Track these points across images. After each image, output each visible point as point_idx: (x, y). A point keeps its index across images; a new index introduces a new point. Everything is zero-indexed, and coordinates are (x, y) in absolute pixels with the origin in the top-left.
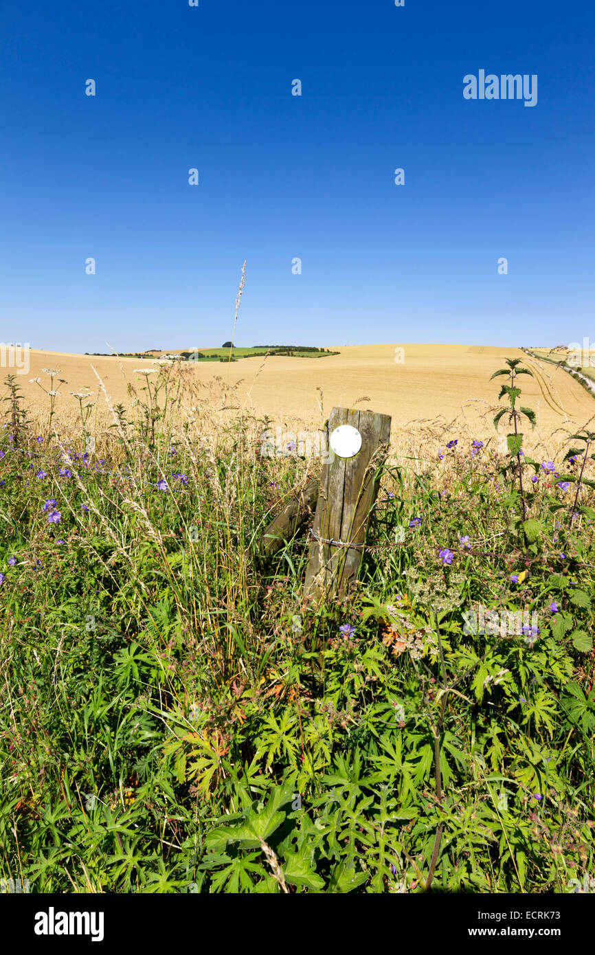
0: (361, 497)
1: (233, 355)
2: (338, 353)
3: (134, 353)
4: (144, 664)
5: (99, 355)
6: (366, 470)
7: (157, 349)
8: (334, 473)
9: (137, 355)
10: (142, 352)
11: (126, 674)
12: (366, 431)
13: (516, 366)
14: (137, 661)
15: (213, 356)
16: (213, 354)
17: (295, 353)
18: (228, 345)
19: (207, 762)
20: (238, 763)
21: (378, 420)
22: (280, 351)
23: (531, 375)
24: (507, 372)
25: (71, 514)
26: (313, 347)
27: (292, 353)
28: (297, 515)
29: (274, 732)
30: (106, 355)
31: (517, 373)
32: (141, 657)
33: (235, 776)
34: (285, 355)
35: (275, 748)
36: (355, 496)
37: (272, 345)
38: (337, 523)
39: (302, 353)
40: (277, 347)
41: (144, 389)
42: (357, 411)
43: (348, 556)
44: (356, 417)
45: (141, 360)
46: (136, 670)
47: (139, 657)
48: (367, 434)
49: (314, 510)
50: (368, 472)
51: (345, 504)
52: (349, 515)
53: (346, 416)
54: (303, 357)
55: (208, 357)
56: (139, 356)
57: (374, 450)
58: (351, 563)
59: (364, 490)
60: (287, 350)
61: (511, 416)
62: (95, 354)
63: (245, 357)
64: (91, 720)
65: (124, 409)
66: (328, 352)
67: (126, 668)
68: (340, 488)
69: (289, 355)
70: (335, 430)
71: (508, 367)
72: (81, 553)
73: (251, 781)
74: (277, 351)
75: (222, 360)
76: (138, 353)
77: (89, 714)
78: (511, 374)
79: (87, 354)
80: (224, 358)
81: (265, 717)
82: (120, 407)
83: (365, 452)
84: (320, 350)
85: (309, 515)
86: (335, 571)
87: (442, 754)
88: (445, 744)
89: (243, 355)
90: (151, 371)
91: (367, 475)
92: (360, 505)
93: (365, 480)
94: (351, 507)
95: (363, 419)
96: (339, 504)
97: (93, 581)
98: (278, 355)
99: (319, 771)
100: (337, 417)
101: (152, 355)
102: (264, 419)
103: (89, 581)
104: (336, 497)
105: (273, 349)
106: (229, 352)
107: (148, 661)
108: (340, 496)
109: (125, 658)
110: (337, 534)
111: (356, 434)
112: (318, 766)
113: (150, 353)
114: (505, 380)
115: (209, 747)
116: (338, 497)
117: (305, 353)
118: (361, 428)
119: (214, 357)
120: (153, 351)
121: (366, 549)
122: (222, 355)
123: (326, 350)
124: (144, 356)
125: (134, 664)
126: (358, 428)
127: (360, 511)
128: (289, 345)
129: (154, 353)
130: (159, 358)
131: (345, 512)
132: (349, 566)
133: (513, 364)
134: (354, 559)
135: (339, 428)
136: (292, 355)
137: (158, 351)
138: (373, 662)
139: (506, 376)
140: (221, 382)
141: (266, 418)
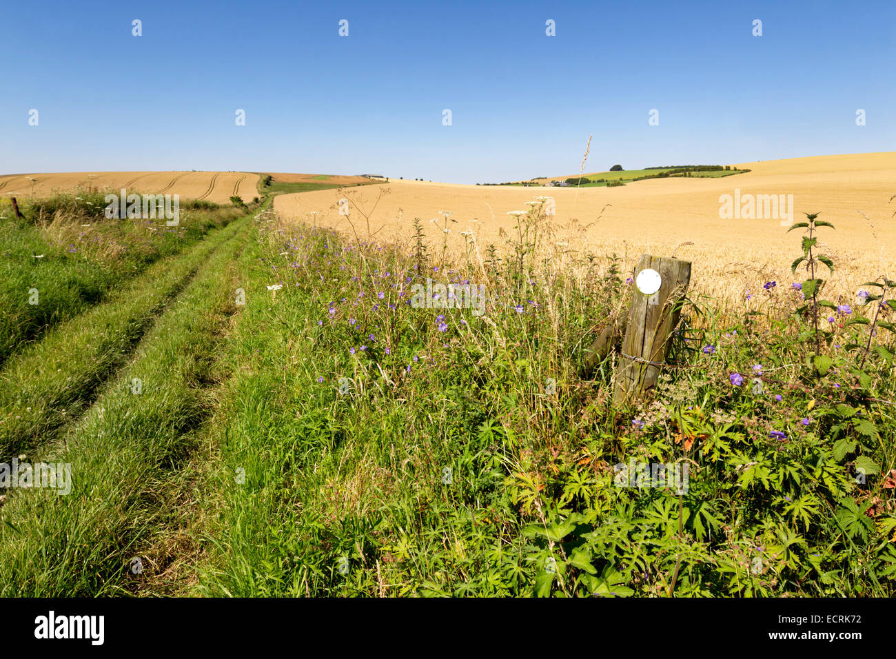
0: (660, 325)
1: (621, 179)
2: (748, 171)
3: (520, 182)
4: (497, 433)
5: (488, 185)
6: (665, 304)
7: (542, 177)
8: (638, 306)
9: (523, 183)
10: (528, 180)
11: (486, 438)
12: (665, 274)
13: (815, 220)
14: (493, 431)
15: (599, 181)
16: (600, 178)
17: (693, 173)
18: (617, 168)
19: (531, 493)
20: (551, 498)
21: (676, 266)
22: (675, 172)
23: (833, 227)
24: (806, 225)
25: (455, 328)
26: (715, 165)
27: (689, 174)
28: (611, 337)
29: (576, 482)
30: (494, 185)
31: (816, 225)
32: (496, 428)
33: (549, 507)
34: (681, 176)
35: (576, 491)
36: (655, 325)
37: (666, 166)
38: (639, 345)
39: (701, 173)
40: (672, 167)
41: (516, 227)
42: (658, 259)
43: (648, 371)
44: (658, 263)
45: (527, 188)
46: (492, 436)
47: (494, 428)
48: (667, 277)
49: (624, 333)
50: (667, 306)
51: (647, 330)
52: (649, 338)
53: (650, 262)
54: (702, 177)
55: (594, 182)
56: (525, 184)
57: (672, 289)
58: (650, 376)
59: (662, 320)
60: (683, 171)
61: (808, 265)
62: (485, 185)
63: (635, 180)
64: (462, 465)
65: (495, 248)
66: (735, 169)
67: (485, 434)
68: (642, 317)
69: (685, 176)
70: (641, 273)
71: (807, 221)
72: (460, 354)
73: (560, 511)
74: (671, 172)
75: (608, 185)
76: (524, 181)
77: (462, 462)
78: (810, 226)
79: (478, 184)
80: (611, 183)
81: (571, 473)
82: (492, 247)
83: (664, 290)
84: (724, 168)
85: (620, 338)
86: (636, 381)
87: (698, 516)
88: (702, 510)
89: (633, 178)
90: (522, 212)
91: (665, 309)
92: (659, 332)
93: (663, 312)
94: (651, 333)
95: (663, 264)
96: (641, 330)
97: (468, 376)
98: (672, 176)
99: (606, 512)
100: (643, 263)
101: (537, 183)
102: (612, 257)
103: (465, 376)
104: (639, 324)
105: (669, 170)
106: (616, 176)
107: (500, 432)
108: (642, 324)
109: (486, 428)
110: (640, 353)
111: (657, 276)
112: (605, 508)
113: (536, 181)
114: (803, 232)
115: (532, 483)
116: (641, 325)
117: (706, 173)
118: (661, 271)
119: (601, 182)
120: (539, 179)
121: (664, 366)
122: (608, 179)
123: (732, 168)
124: (530, 184)
125: (491, 433)
126: (659, 272)
127: (659, 336)
128: (687, 165)
129: (539, 181)
130: (544, 186)
131: (646, 337)
132: (649, 379)
133: (812, 218)
134: (653, 373)
135: (644, 271)
136: (690, 176)
137: (543, 178)
138: (657, 449)
139: (805, 228)
140: (577, 224)
141: (615, 256)
